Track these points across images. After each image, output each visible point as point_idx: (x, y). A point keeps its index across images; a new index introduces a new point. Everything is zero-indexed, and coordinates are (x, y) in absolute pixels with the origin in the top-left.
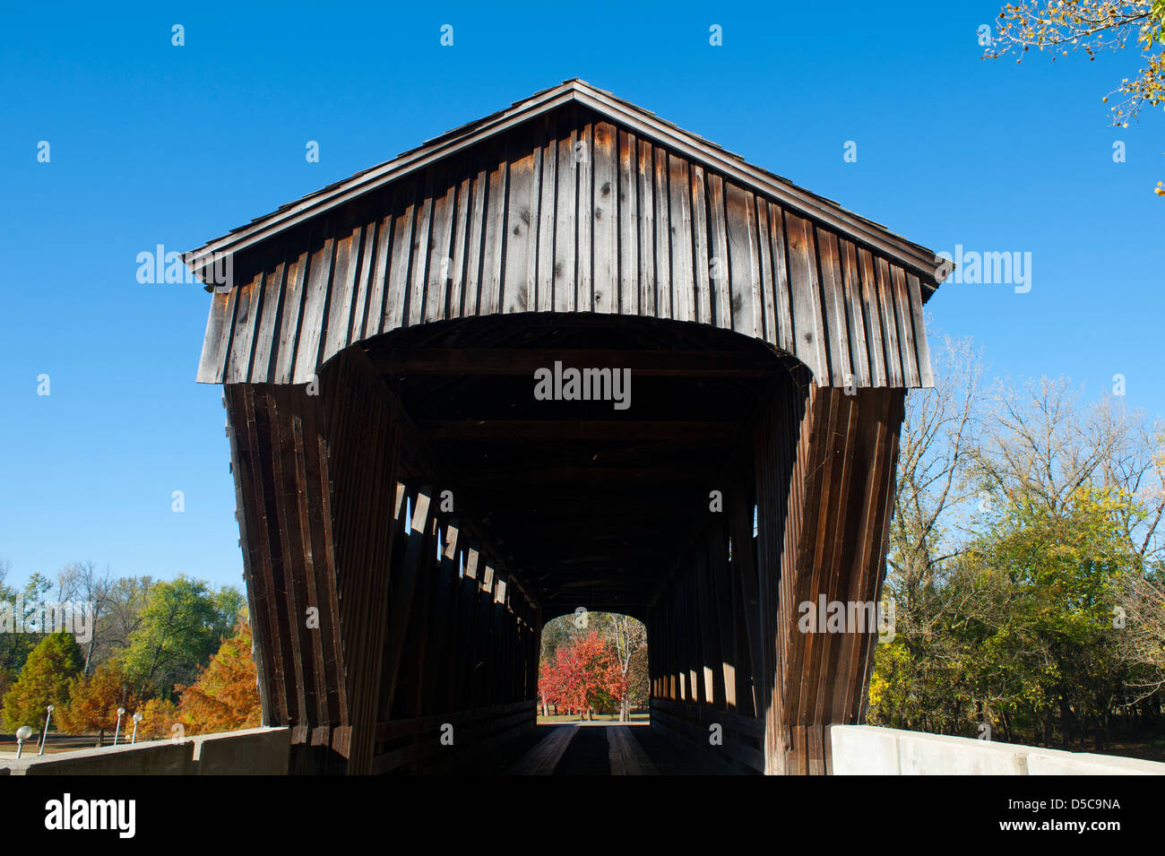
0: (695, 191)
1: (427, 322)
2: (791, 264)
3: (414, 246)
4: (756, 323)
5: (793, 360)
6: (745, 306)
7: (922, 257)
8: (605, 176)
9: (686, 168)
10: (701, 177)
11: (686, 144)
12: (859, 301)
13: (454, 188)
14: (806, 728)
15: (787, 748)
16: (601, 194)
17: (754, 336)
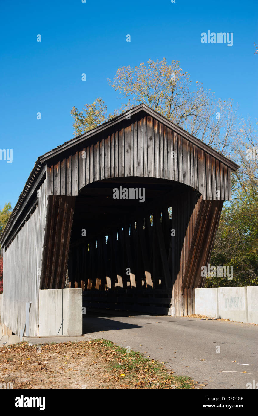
0: (174, 140)
1: (105, 178)
2: (198, 164)
3: (100, 155)
4: (189, 181)
5: (198, 192)
6: (186, 176)
7: (232, 164)
8: (151, 134)
9: (172, 133)
10: (176, 136)
11: (173, 127)
12: (215, 176)
13: (110, 136)
14: (188, 289)
15: (182, 294)
16: (149, 140)
17: (189, 185)
